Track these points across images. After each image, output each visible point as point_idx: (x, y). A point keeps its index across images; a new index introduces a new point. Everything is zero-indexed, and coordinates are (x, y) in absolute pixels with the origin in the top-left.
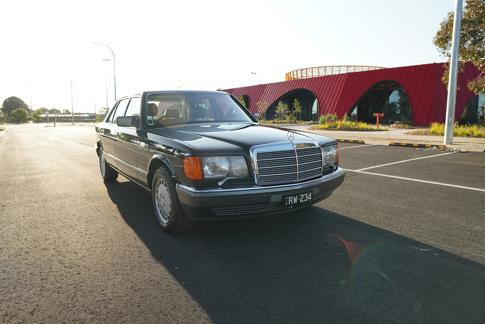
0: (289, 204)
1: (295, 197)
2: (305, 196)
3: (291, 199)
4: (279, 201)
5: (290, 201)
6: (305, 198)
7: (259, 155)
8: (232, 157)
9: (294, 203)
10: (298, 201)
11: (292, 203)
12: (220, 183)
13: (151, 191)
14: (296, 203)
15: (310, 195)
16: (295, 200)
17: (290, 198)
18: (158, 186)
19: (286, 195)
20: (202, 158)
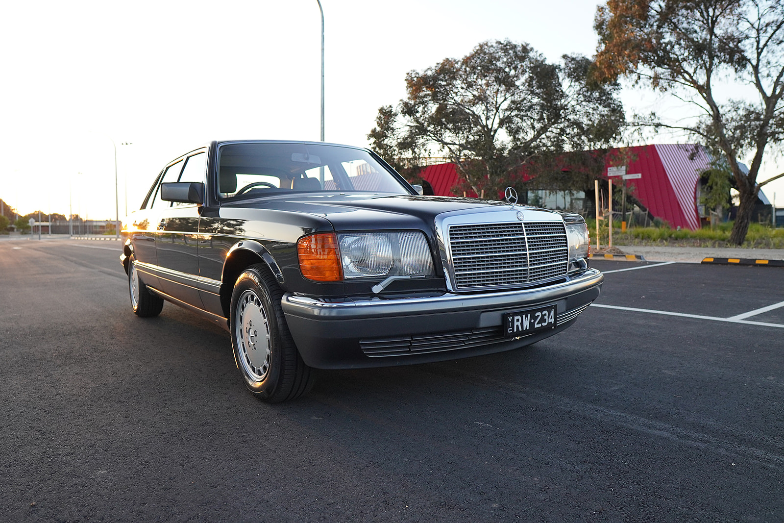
0: (515, 331)
1: (527, 316)
2: (543, 316)
3: (518, 320)
4: (494, 325)
5: (517, 326)
6: (543, 320)
7: (455, 231)
8: (400, 236)
9: (524, 329)
10: (532, 325)
11: (520, 330)
12: (377, 289)
13: (229, 320)
14: (528, 328)
15: (552, 313)
16: (526, 324)
17: (516, 318)
18: (243, 308)
19: (508, 311)
20: (339, 236)
